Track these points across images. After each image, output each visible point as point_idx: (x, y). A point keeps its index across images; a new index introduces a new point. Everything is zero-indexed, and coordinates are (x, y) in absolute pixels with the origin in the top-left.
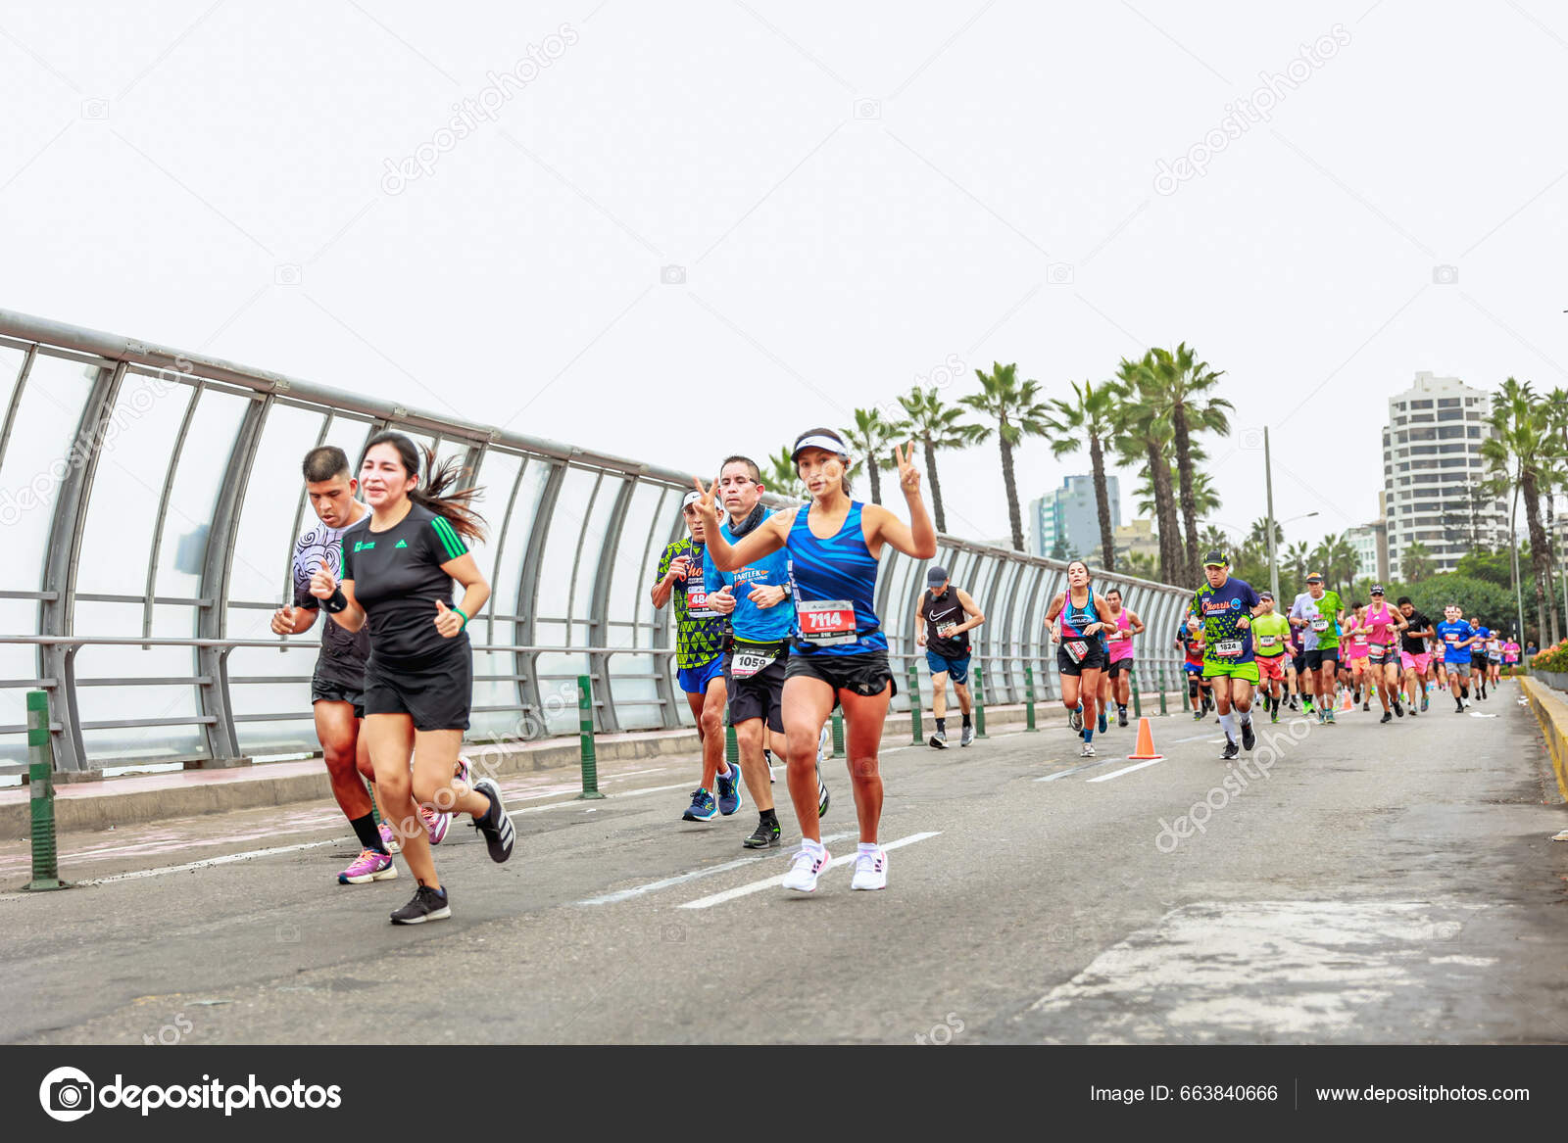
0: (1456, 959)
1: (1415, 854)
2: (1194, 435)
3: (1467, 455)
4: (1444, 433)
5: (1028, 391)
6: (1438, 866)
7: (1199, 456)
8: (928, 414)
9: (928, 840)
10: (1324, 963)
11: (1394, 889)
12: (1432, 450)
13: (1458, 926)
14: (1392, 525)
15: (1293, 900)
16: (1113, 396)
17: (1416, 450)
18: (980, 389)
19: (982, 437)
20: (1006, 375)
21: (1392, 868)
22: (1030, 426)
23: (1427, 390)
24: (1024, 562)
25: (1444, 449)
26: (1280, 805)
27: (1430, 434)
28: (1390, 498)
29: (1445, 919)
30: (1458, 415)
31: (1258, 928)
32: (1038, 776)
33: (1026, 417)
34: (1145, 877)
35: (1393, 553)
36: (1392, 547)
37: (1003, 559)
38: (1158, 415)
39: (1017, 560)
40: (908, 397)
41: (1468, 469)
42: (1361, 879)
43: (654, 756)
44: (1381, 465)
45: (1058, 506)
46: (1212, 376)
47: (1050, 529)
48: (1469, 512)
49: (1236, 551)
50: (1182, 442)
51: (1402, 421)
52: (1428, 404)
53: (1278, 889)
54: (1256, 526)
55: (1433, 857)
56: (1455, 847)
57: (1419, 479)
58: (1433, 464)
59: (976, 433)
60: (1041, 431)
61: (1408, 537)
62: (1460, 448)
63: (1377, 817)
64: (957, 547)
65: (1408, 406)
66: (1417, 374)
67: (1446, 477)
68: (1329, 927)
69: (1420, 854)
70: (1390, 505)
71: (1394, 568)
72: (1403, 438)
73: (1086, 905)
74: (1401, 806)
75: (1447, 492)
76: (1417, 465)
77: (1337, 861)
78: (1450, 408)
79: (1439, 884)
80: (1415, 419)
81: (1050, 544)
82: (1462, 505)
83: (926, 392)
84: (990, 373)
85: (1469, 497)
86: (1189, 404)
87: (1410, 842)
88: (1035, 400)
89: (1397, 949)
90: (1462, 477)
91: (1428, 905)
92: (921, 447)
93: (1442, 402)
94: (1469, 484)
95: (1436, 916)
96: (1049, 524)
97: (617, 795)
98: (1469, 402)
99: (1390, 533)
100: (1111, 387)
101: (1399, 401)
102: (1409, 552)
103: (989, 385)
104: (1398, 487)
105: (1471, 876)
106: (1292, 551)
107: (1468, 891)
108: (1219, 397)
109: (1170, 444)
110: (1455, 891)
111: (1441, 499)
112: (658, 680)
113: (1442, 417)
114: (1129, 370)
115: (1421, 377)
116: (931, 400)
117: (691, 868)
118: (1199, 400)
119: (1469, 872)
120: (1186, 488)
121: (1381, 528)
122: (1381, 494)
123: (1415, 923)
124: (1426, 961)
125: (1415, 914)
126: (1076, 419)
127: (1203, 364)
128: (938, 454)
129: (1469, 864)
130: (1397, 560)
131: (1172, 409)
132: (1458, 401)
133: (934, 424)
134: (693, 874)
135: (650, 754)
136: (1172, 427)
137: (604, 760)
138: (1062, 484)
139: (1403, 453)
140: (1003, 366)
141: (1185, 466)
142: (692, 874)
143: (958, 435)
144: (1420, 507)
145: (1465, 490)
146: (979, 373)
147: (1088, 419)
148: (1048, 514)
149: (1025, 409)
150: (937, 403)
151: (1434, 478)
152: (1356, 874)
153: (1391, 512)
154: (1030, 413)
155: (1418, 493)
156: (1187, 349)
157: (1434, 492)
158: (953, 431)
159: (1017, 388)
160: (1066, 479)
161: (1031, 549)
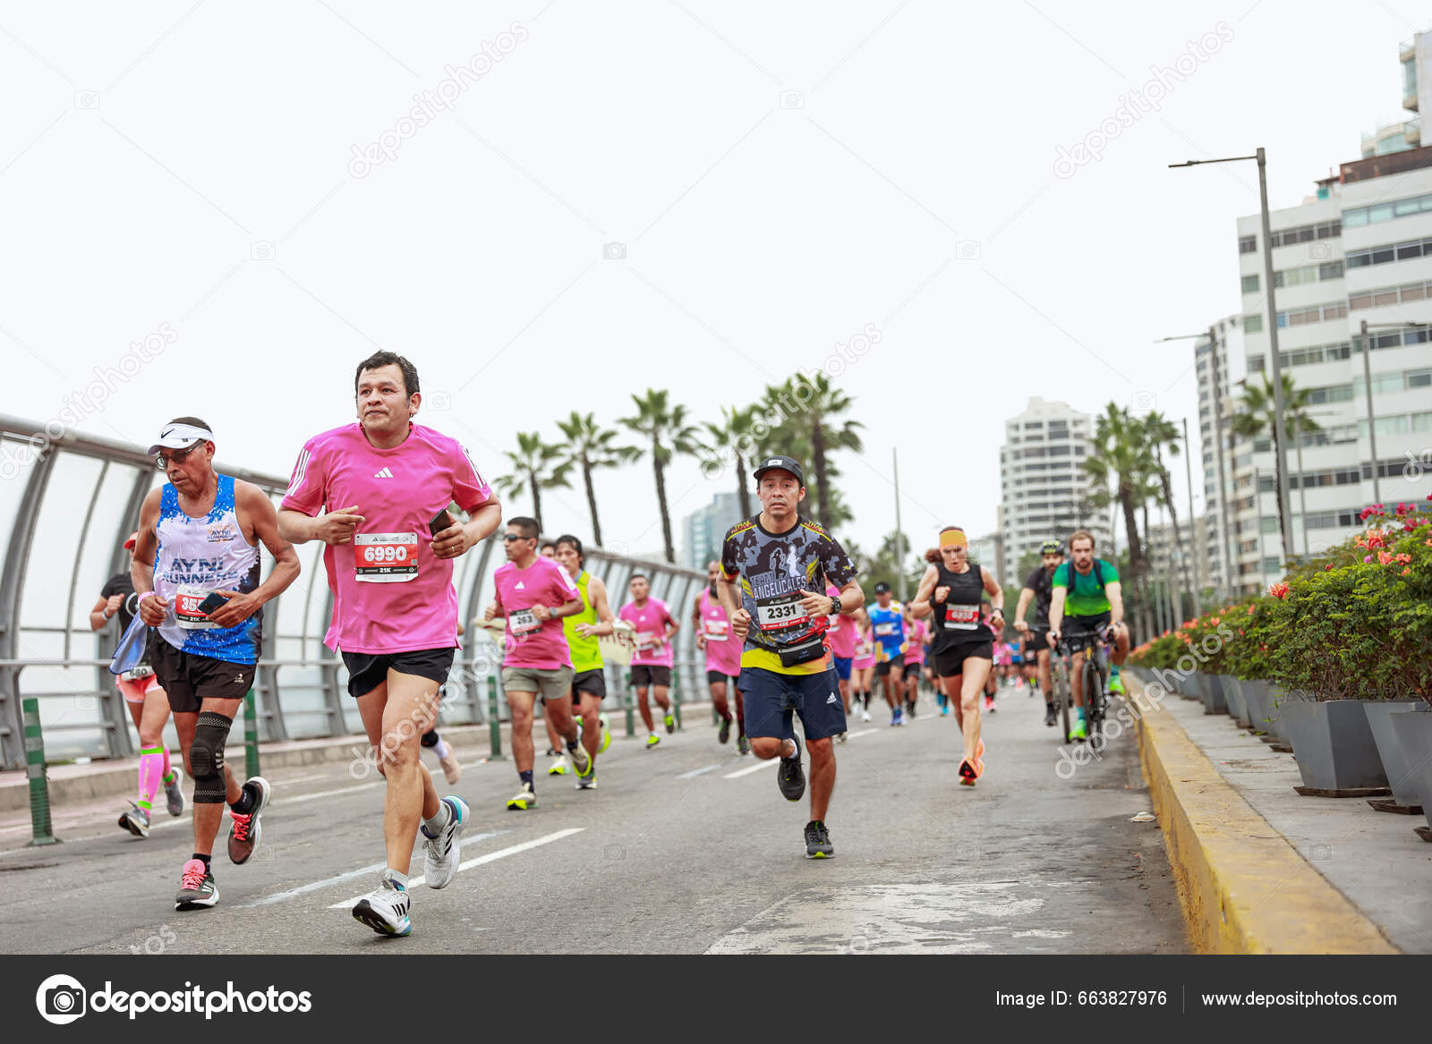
0: (1036, 933)
1: (1010, 837)
2: (830, 455)
3: (1074, 472)
4: (1054, 451)
5: (678, 415)
6: (1029, 848)
7: (834, 473)
8: (585, 437)
9: (570, 836)
10: (920, 941)
11: (988, 870)
12: (1043, 467)
13: (1040, 902)
14: (1008, 536)
15: (899, 883)
16: (756, 417)
17: (1029, 467)
18: (634, 412)
19: (636, 458)
20: (658, 400)
21: (989, 851)
22: (681, 447)
23: (1038, 413)
24: (673, 574)
25: (1054, 466)
26: (896, 795)
27: (1041, 452)
28: (1006, 511)
29: (1033, 897)
30: (1065, 435)
31: (864, 910)
32: (680, 773)
33: (678, 439)
34: (767, 866)
35: (1009, 562)
36: (1008, 556)
37: (654, 569)
38: (798, 435)
39: (666, 571)
40: (568, 421)
41: (1074, 485)
42: (961, 862)
43: (321, 763)
44: (998, 480)
45: (708, 522)
46: (846, 401)
47: (699, 542)
48: (1076, 523)
49: (870, 561)
50: (820, 461)
51: (1016, 440)
52: (1039, 425)
53: (888, 873)
54: (886, 538)
55: (1026, 839)
56: (1046, 830)
57: (1032, 493)
58: (1044, 479)
59: (630, 453)
60: (690, 450)
61: (1023, 546)
62: (1067, 465)
63: (981, 804)
64: (611, 560)
65: (1022, 427)
66: (1031, 398)
67: (1056, 492)
68: (928, 907)
69: (1016, 837)
70: (1006, 517)
71: (1010, 574)
72: (1017, 456)
73: (711, 893)
74: (1003, 794)
75: (1057, 505)
76: (1030, 480)
77: (941, 845)
78: (1059, 429)
79: (1028, 864)
80: (1029, 438)
81: (701, 556)
82: (1070, 517)
83: (583, 416)
84: (644, 397)
85: (1076, 510)
86: (826, 427)
87: (1008, 827)
88: (686, 422)
89: (984, 926)
90: (1069, 491)
91: (1017, 884)
92: (579, 467)
93: (1052, 424)
94: (1076, 498)
95: (1022, 894)
96: (700, 538)
97: (281, 802)
98: (1075, 423)
99: (1007, 543)
100: (755, 408)
101: (1015, 424)
102: (1024, 560)
103: (644, 408)
104: (1013, 501)
105: (1056, 856)
106: (919, 560)
107: (1052, 870)
108: (853, 419)
109: (808, 463)
110: (1042, 870)
111: (1051, 511)
112: (327, 691)
113: (1052, 436)
114: (773, 393)
115: (1034, 401)
116: (589, 422)
117: (344, 870)
118: (835, 422)
119: (1058, 853)
120: (823, 504)
121: (998, 539)
122: (999, 508)
123: (1006, 901)
124: (1011, 936)
125: (1004, 893)
126: (723, 439)
127: (840, 391)
128: (594, 473)
129: (1057, 845)
130: (1012, 568)
131: (810, 431)
132: (1064, 423)
133: (590, 445)
134: (347, 876)
135: (316, 761)
136: (811, 448)
137: (271, 767)
138: (710, 500)
139: (1018, 469)
140: (657, 390)
141: (822, 483)
142: (344, 875)
143: (614, 456)
144: (1033, 519)
145: (1071, 504)
146: (635, 398)
147: (734, 439)
148: (699, 529)
149: (676, 432)
150: (592, 426)
151: (1044, 493)
152: (958, 858)
153: (1007, 524)
154: (684, 434)
155: (1032, 506)
156: (824, 376)
157: (1045, 505)
158: (609, 451)
159: (669, 410)
160: (716, 496)
161: (682, 561)
